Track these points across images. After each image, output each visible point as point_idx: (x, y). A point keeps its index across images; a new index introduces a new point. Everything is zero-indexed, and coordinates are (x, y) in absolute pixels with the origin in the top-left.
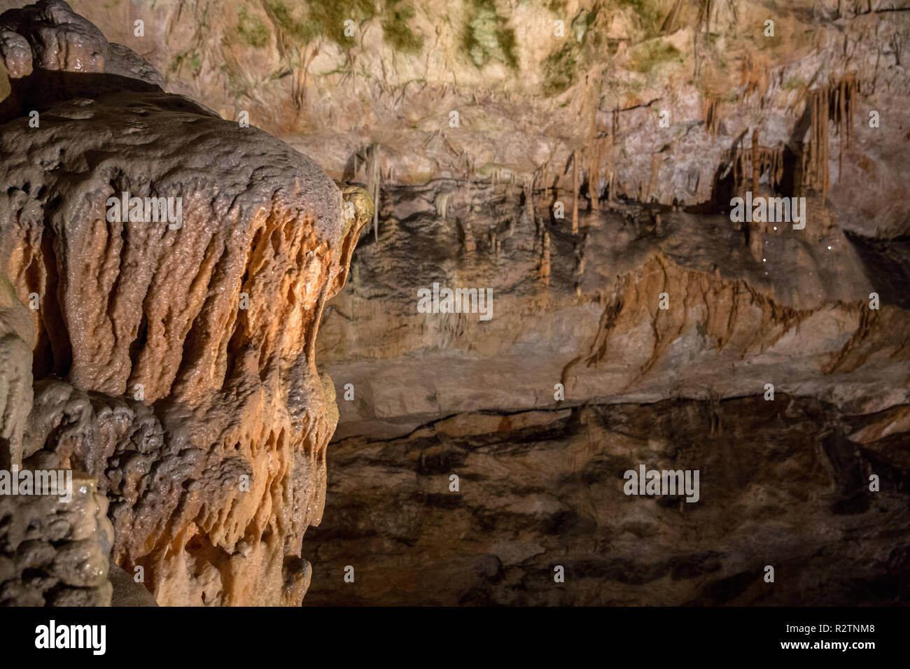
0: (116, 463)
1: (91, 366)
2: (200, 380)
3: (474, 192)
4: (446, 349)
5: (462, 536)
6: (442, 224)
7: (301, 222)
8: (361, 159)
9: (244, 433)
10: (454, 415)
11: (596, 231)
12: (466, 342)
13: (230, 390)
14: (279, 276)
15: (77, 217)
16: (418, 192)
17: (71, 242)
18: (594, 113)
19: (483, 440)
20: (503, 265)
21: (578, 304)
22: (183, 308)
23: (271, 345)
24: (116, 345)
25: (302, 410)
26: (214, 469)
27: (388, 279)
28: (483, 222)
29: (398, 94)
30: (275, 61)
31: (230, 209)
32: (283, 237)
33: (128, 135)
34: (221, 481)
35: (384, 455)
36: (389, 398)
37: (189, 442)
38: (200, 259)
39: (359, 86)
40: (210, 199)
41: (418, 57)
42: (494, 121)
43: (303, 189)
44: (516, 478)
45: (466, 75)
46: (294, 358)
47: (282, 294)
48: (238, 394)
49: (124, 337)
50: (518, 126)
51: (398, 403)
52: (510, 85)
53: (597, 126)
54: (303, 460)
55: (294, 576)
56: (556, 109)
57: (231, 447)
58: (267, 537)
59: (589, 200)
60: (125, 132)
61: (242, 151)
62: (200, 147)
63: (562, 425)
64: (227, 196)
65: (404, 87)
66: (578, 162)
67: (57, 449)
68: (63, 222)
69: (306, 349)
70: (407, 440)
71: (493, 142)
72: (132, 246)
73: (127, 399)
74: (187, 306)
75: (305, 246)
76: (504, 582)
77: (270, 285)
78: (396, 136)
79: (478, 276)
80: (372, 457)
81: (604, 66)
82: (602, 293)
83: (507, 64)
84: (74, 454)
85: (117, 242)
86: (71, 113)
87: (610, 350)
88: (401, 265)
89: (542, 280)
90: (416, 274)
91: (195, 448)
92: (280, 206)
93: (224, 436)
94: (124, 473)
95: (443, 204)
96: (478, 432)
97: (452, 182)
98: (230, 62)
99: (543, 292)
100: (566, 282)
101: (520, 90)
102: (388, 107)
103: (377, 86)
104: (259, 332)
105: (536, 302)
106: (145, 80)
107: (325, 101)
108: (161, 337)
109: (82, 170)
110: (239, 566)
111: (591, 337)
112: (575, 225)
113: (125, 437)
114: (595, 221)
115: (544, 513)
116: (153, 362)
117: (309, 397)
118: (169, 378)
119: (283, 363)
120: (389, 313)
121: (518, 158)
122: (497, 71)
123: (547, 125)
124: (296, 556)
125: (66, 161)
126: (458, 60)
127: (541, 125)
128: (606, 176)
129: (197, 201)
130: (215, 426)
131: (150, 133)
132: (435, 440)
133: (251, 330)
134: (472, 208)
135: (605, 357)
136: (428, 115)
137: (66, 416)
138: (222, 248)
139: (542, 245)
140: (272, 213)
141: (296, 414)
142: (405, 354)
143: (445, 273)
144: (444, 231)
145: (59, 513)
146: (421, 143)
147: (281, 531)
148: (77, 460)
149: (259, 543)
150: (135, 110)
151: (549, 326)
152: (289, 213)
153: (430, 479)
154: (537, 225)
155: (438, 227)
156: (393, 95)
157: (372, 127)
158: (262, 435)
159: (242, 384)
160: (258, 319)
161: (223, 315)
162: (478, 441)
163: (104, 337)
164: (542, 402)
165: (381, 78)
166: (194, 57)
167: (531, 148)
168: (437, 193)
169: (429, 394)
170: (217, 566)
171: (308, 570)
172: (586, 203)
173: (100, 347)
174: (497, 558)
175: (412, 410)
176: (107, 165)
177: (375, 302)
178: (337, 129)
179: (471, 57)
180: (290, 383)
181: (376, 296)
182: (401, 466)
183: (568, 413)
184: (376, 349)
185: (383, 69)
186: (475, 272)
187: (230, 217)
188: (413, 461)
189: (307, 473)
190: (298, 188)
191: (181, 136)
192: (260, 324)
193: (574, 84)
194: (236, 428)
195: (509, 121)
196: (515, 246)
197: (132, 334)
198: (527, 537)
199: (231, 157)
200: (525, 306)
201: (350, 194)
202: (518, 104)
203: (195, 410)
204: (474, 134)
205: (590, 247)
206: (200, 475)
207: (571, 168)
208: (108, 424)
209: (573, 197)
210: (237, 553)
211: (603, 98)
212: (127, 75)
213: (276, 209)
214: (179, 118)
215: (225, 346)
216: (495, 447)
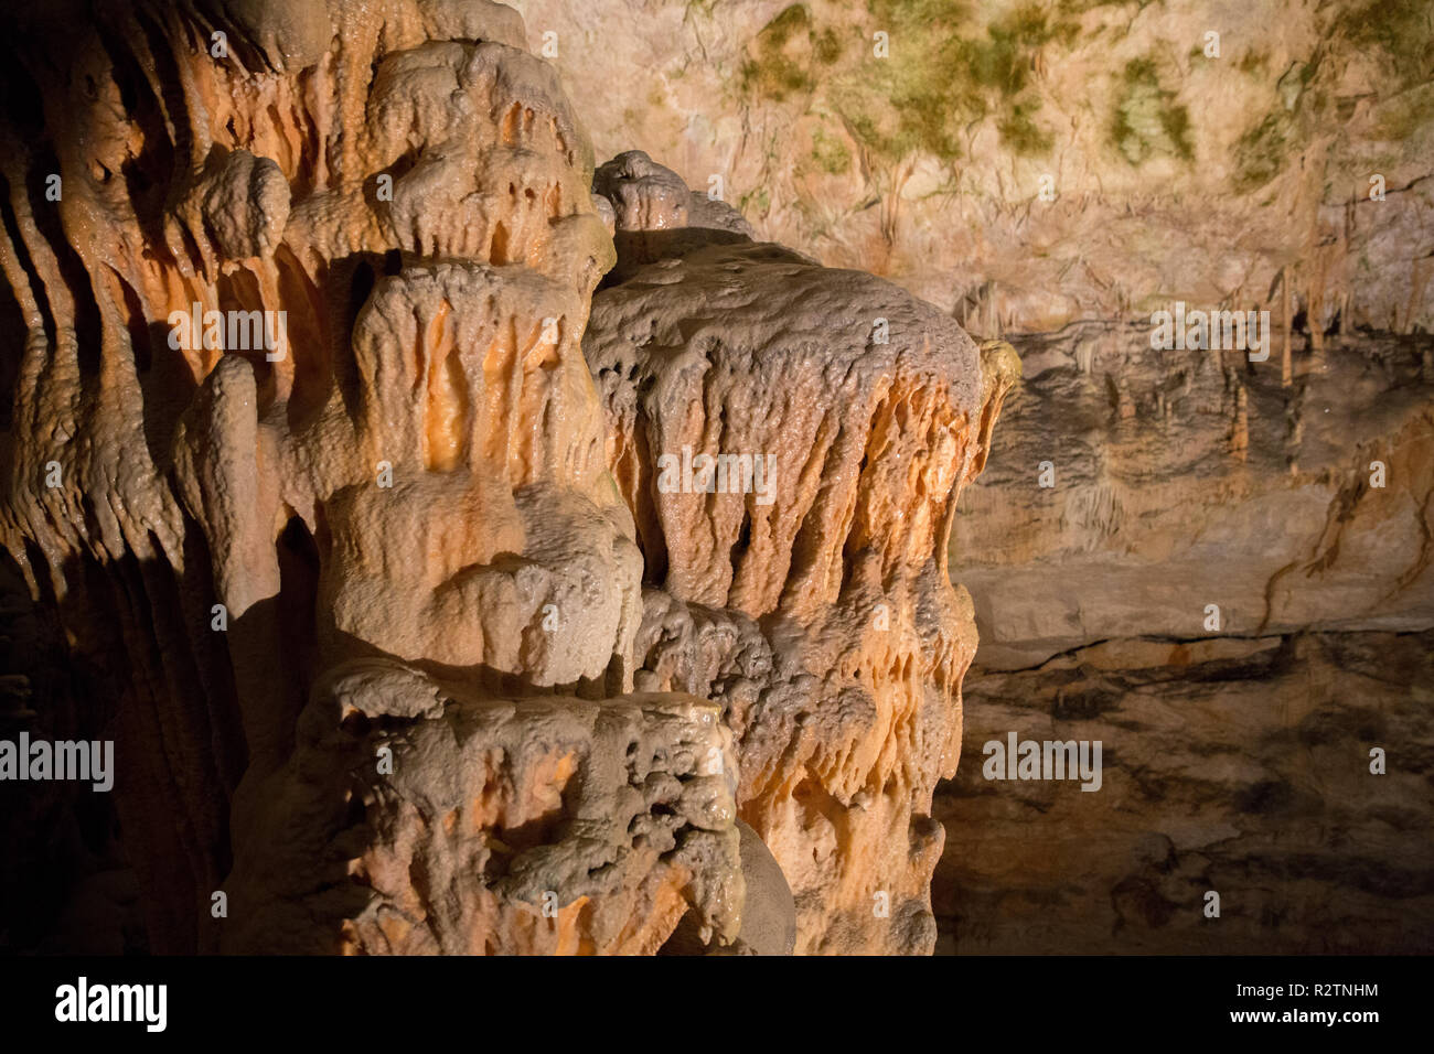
0: (720, 688)
1: (688, 573)
2: (813, 591)
3: (1131, 337)
4: (1092, 553)
5: (1117, 804)
6: (1084, 382)
7: (933, 389)
8: (972, 302)
9: (864, 658)
10: (1104, 641)
11: (1321, 380)
12: (1124, 541)
13: (848, 604)
14: (907, 460)
15: (672, 398)
16: (1051, 341)
17: (666, 427)
18: (1315, 210)
19: (1146, 676)
20: (1176, 435)
21: (1292, 488)
22: (791, 502)
23: (895, 548)
24: (715, 549)
25: (934, 631)
26: (831, 701)
27: (1013, 458)
28: (1145, 377)
29: (1021, 212)
30: (859, 188)
31: (846, 378)
32: (910, 410)
33: (724, 297)
34: (839, 716)
35: (1006, 691)
36: (1013, 616)
37: (801, 667)
38: (811, 441)
39: (969, 209)
40: (821, 368)
41: (1048, 161)
42: (1158, 237)
43: (933, 347)
44: (1197, 731)
45: (1116, 178)
46: (922, 564)
47: (909, 482)
48: (857, 610)
49: (724, 539)
50: (1195, 240)
51: (1026, 623)
52: (1183, 183)
53: (1320, 229)
54: (935, 695)
55: (924, 840)
56: (1254, 210)
57: (850, 675)
58: (890, 789)
59: (1309, 337)
60: (720, 294)
61: (857, 304)
62: (807, 305)
63: (1267, 659)
64: (842, 362)
65: (1030, 202)
66: (1289, 283)
67: (657, 669)
68: (657, 404)
69: (936, 553)
70: (1036, 673)
71: (1158, 266)
72: (733, 430)
73: (731, 613)
74: (796, 500)
75: (937, 421)
76: (1177, 872)
77: (895, 473)
78: (1019, 269)
79: (1140, 451)
80: (992, 693)
81: (1330, 139)
82: (1333, 470)
83: (1177, 156)
84: (675, 675)
85: (716, 425)
86: (661, 277)
87: (1343, 552)
88: (1028, 440)
89: (1235, 453)
90: (1050, 452)
91: (809, 675)
92: (906, 372)
93: (841, 661)
94: (730, 701)
95: (1086, 356)
96: (1139, 665)
97: (1098, 324)
98: (804, 196)
99: (1237, 471)
100: (1273, 456)
101: (1196, 190)
102: (1008, 231)
103: (991, 206)
104: (880, 532)
105: (1228, 486)
106: (732, 230)
107: (923, 233)
108: (766, 538)
109: (675, 343)
110: (858, 821)
111: (1311, 536)
112: (1287, 374)
113: (729, 657)
114: (1318, 366)
115: (1238, 782)
116: (758, 569)
117: (942, 615)
118: (777, 588)
119: (908, 570)
120: (1014, 504)
121: (1196, 286)
122: (1162, 166)
123: (1240, 234)
124: (924, 816)
125: (657, 334)
126: (1103, 158)
127: (1230, 235)
128: (1335, 299)
129: (807, 371)
130: (831, 648)
131: (748, 293)
132: (1077, 674)
133: (872, 529)
134: (1128, 358)
135: (1336, 563)
136: (1063, 236)
137: (666, 631)
138: (837, 428)
139: (1235, 405)
140: (896, 381)
141: (926, 635)
142: (1037, 559)
143: (1091, 449)
144: (1089, 392)
145: (683, 743)
146: (1053, 275)
147: (907, 783)
148: (678, 682)
149: (880, 794)
150: (729, 266)
151: (1247, 519)
152: (917, 378)
153: (1070, 725)
154: (1227, 377)
155: (1082, 387)
156: (1013, 214)
157: (986, 260)
158: (886, 661)
159: (862, 596)
160: (880, 516)
161: (838, 510)
162: (1139, 677)
163: (702, 540)
164: (1235, 625)
165: (996, 193)
166: (761, 195)
167: (1215, 268)
168: (1077, 341)
169: (1067, 612)
170: (830, 819)
171: (941, 834)
172: (1304, 340)
173: (697, 551)
174: (1167, 838)
175: (1044, 634)
176: (703, 334)
177: (995, 490)
178: (940, 268)
179: (1123, 151)
180: (917, 596)
181: (997, 482)
182: (1030, 706)
183: (1276, 643)
184: (998, 552)
185: (1000, 182)
186: (1134, 447)
187: (846, 389)
188: (1047, 700)
189: (939, 712)
190: (928, 348)
191: (783, 292)
192: (883, 521)
193: (1283, 172)
194: (855, 651)
195: (1180, 234)
196: (1193, 409)
197: (733, 535)
198: (1213, 813)
199: (844, 313)
200: (1210, 491)
201: (990, 350)
202: (1195, 209)
203: (807, 628)
204: (1129, 256)
205: (1311, 404)
206: (815, 707)
207: (1278, 293)
208: (711, 643)
209: (1283, 333)
210: (855, 804)
211: (1329, 186)
212: (712, 226)
213: (901, 375)
214: (779, 271)
215: (841, 548)
216: (1165, 685)
